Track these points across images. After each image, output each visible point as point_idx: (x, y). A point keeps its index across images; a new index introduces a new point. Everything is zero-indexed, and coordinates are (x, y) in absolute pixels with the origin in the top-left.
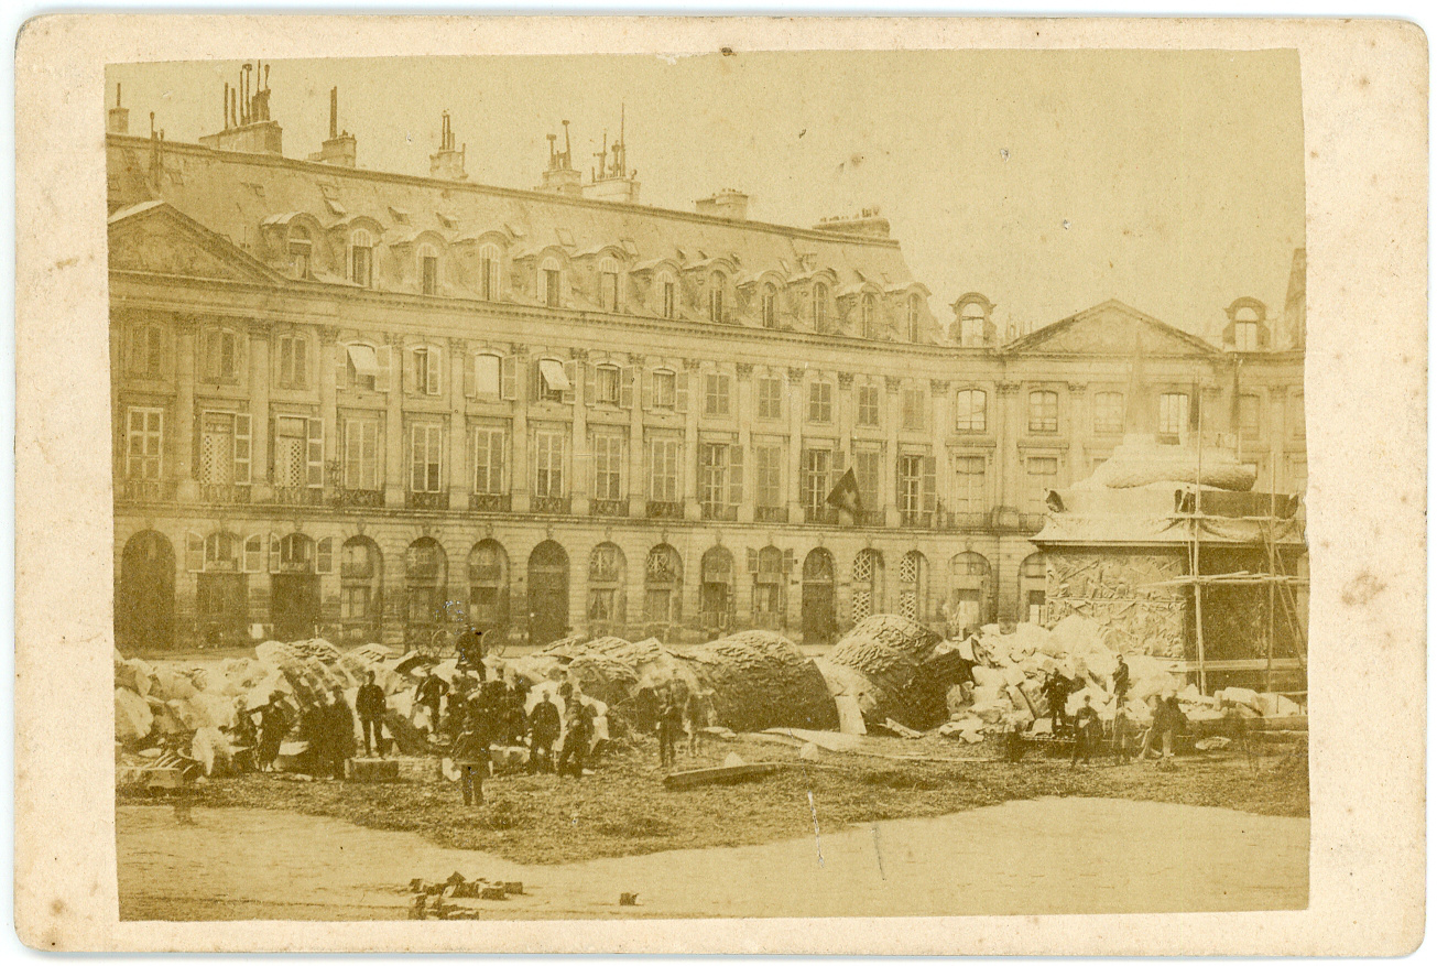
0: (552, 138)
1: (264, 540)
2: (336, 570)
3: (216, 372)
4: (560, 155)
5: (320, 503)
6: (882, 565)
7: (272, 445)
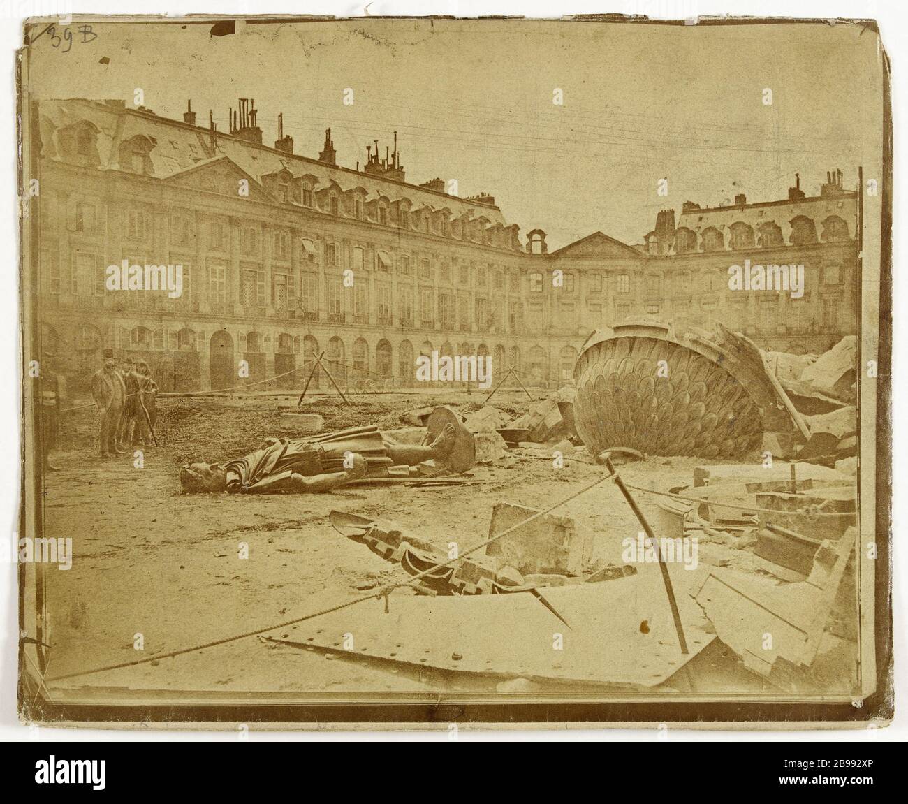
0: (369, 148)
1: (272, 337)
2: (302, 352)
3: (248, 249)
4: (372, 157)
5: (295, 318)
6: (504, 351)
7: (273, 287)
